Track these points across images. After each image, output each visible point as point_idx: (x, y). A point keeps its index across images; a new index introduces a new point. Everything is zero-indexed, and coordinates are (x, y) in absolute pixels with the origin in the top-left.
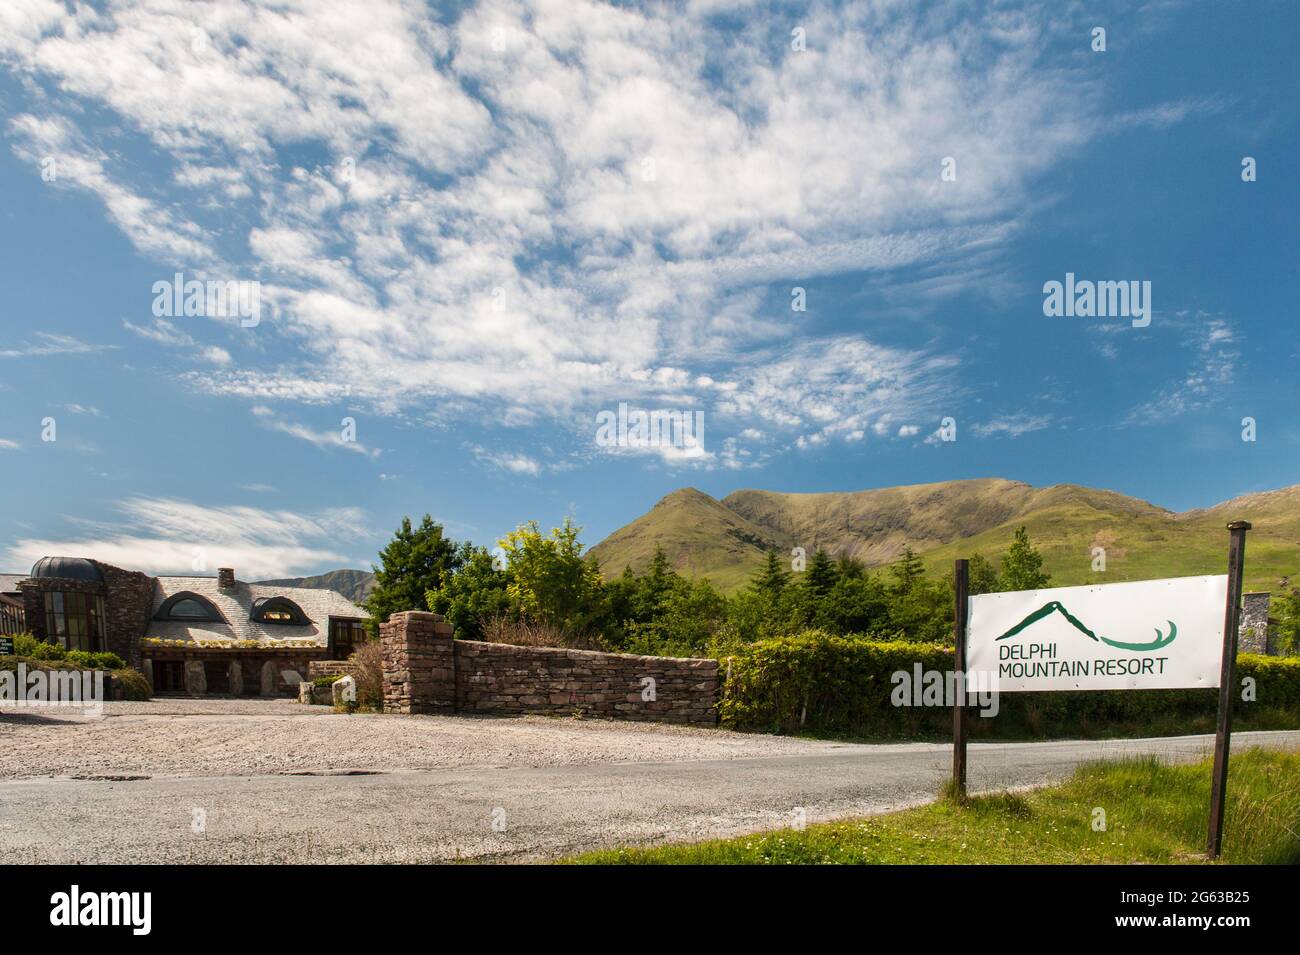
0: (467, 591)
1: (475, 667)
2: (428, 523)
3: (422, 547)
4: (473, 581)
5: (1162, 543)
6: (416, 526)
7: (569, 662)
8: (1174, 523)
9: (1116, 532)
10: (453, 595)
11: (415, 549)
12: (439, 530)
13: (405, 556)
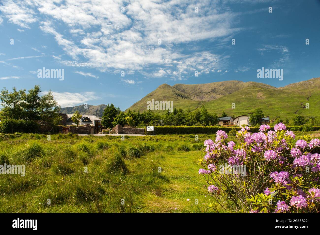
0: (120, 118)
1: (124, 129)
2: (112, 105)
3: (111, 109)
4: (120, 117)
5: (273, 95)
6: (110, 105)
7: (132, 129)
8: (276, 90)
9: (263, 93)
10: (118, 118)
11: (110, 109)
12: (113, 106)
13: (108, 110)
